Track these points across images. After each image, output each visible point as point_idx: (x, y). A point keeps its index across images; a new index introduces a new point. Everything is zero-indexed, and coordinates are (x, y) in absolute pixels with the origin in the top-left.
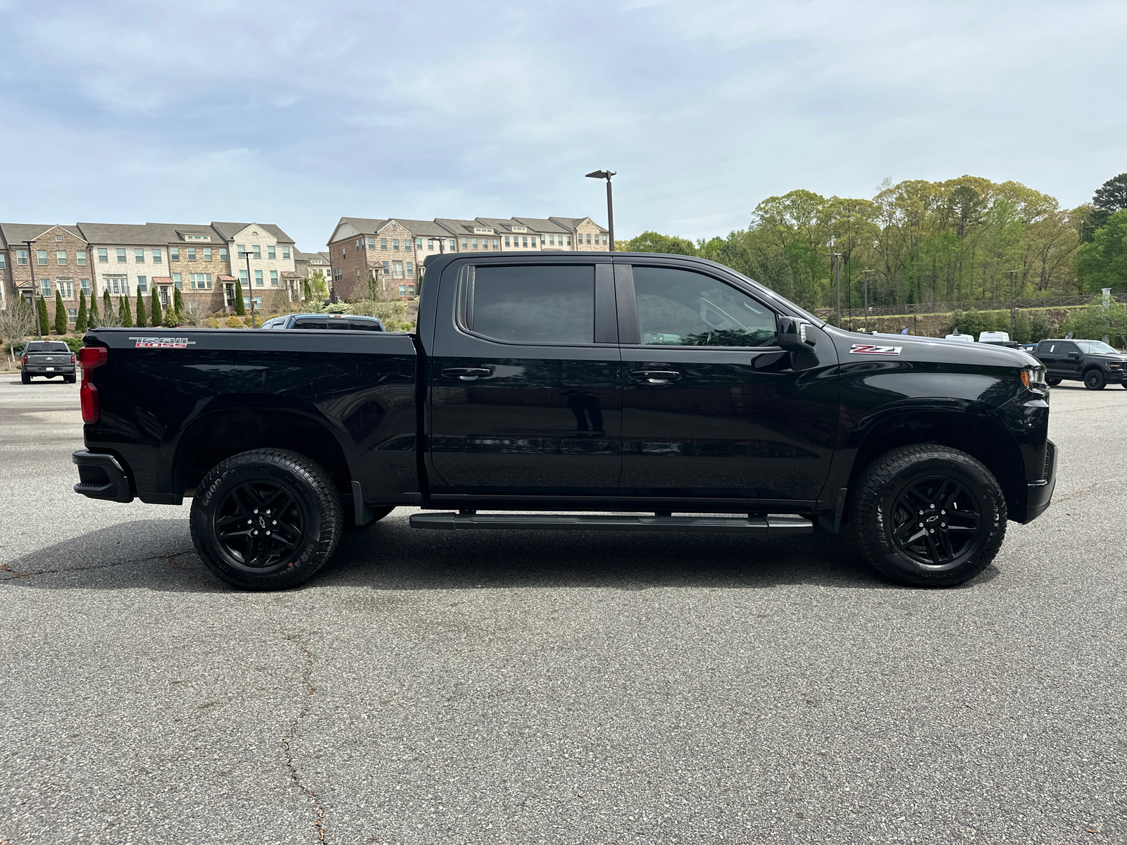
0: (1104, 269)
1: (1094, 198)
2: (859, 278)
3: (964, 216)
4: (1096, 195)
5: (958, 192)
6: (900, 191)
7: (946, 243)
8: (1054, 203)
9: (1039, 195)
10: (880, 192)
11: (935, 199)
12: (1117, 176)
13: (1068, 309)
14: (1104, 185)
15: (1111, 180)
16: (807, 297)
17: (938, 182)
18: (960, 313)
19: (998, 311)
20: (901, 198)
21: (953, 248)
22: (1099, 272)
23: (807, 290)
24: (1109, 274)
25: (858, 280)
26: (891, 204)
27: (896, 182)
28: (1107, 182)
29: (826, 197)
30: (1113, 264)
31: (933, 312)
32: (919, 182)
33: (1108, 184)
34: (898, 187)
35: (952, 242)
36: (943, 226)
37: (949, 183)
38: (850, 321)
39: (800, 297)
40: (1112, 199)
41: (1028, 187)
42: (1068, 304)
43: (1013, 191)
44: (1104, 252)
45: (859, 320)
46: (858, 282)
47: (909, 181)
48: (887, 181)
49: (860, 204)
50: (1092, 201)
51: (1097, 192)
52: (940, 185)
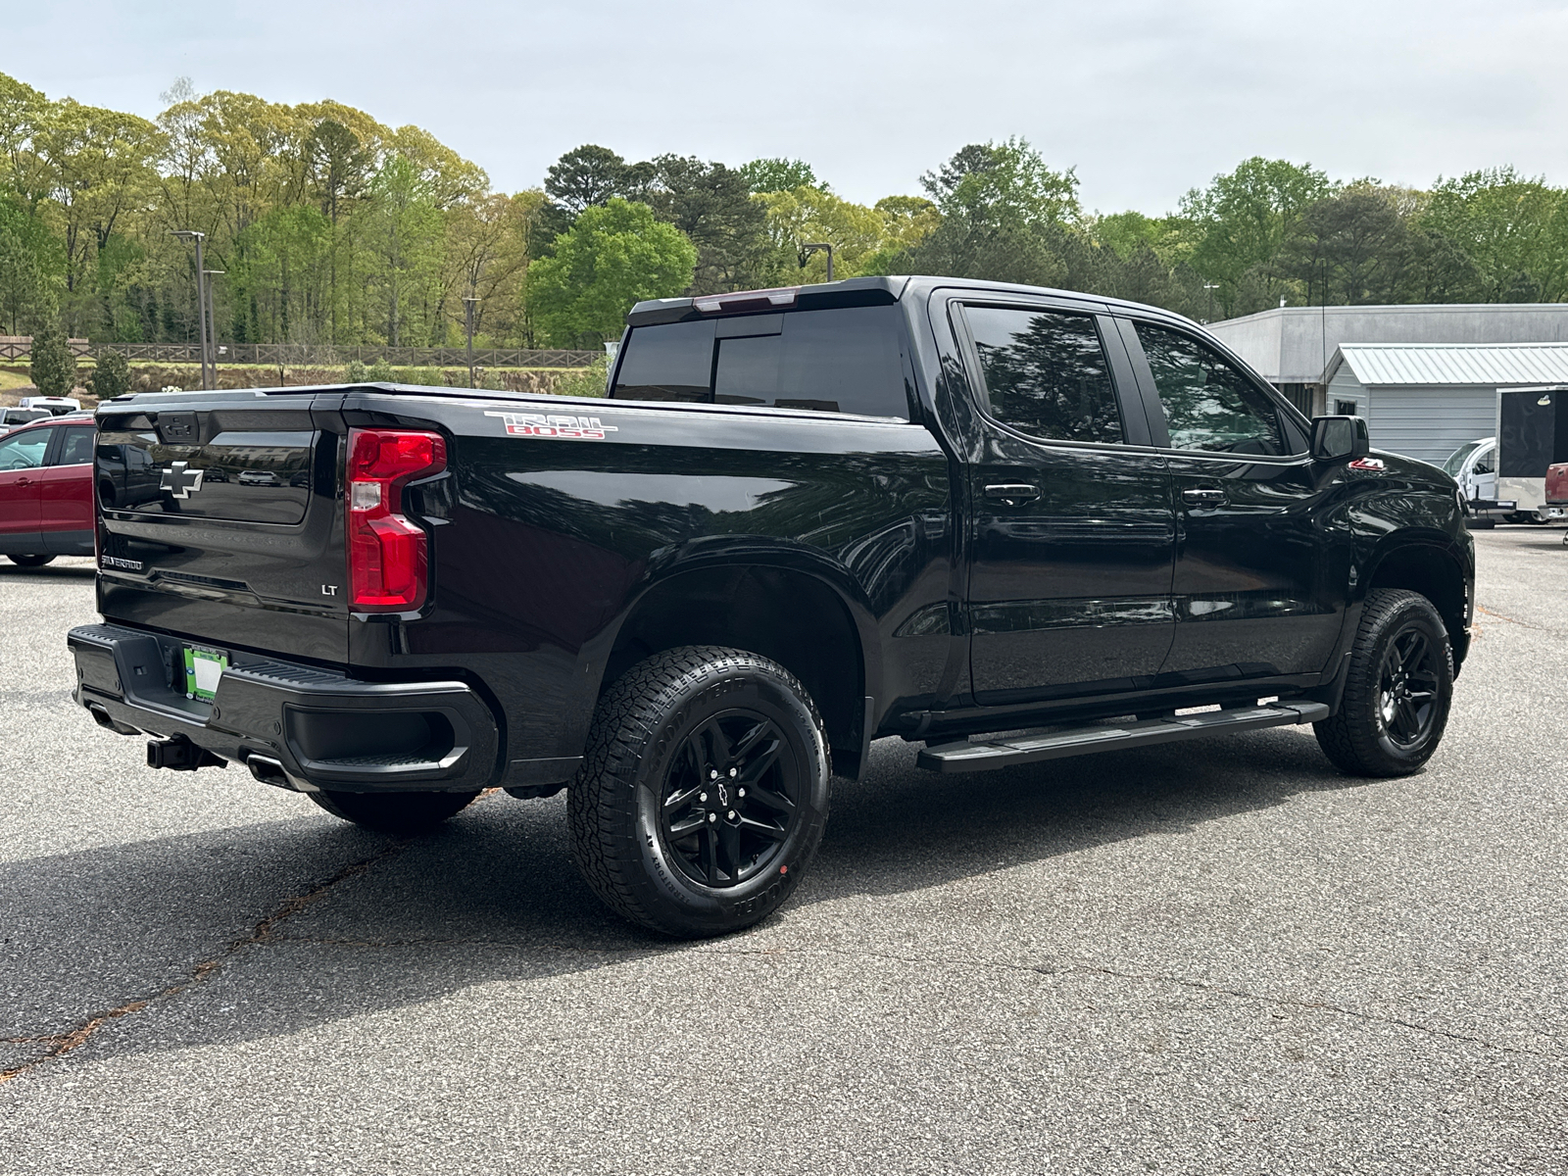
0: (569, 306)
1: (547, 181)
2: (134, 279)
3: (335, 181)
4: (549, 175)
5: (319, 132)
6: (211, 110)
7: (305, 228)
8: (482, 179)
9: (458, 160)
10: (170, 106)
11: (280, 139)
12: (579, 148)
13: (532, 373)
14: (561, 160)
15: (571, 154)
16: (29, 312)
17: (282, 104)
18: (359, 368)
19: (424, 368)
20: (211, 124)
21: (320, 239)
22: (562, 311)
23: (29, 295)
24: (576, 315)
25: (132, 283)
26: (191, 134)
27: (200, 91)
28: (566, 156)
29: (53, 98)
30: (583, 299)
31: (311, 362)
32: (246, 99)
33: (566, 159)
34: (207, 101)
35: (316, 227)
36: (295, 191)
37: (303, 111)
38: (146, 370)
39: (14, 310)
40: (573, 186)
41: (442, 143)
42: (534, 364)
43: (416, 147)
44: (570, 276)
45: (162, 370)
46: (131, 287)
47: (231, 95)
48: (182, 86)
49: (131, 124)
50: (544, 186)
51: (552, 170)
52: (287, 110)
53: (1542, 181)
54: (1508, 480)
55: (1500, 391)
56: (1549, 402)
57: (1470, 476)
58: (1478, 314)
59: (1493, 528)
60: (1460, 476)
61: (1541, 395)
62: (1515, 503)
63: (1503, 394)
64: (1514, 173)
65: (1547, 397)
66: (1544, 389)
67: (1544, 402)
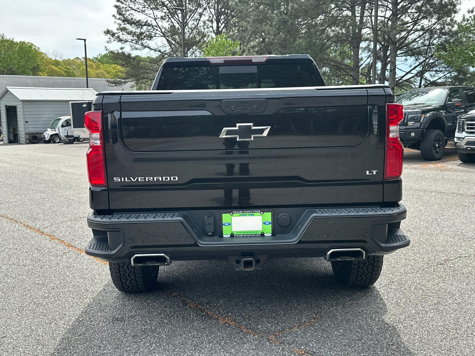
53: (13, 39)
54: (75, 129)
55: (70, 102)
56: (86, 106)
57: (60, 128)
58: (29, 79)
59: (73, 143)
60: (57, 128)
61: (84, 103)
62: (79, 136)
63: (72, 103)
64: (4, 36)
65: (85, 104)
66: (84, 102)
67: (84, 106)
